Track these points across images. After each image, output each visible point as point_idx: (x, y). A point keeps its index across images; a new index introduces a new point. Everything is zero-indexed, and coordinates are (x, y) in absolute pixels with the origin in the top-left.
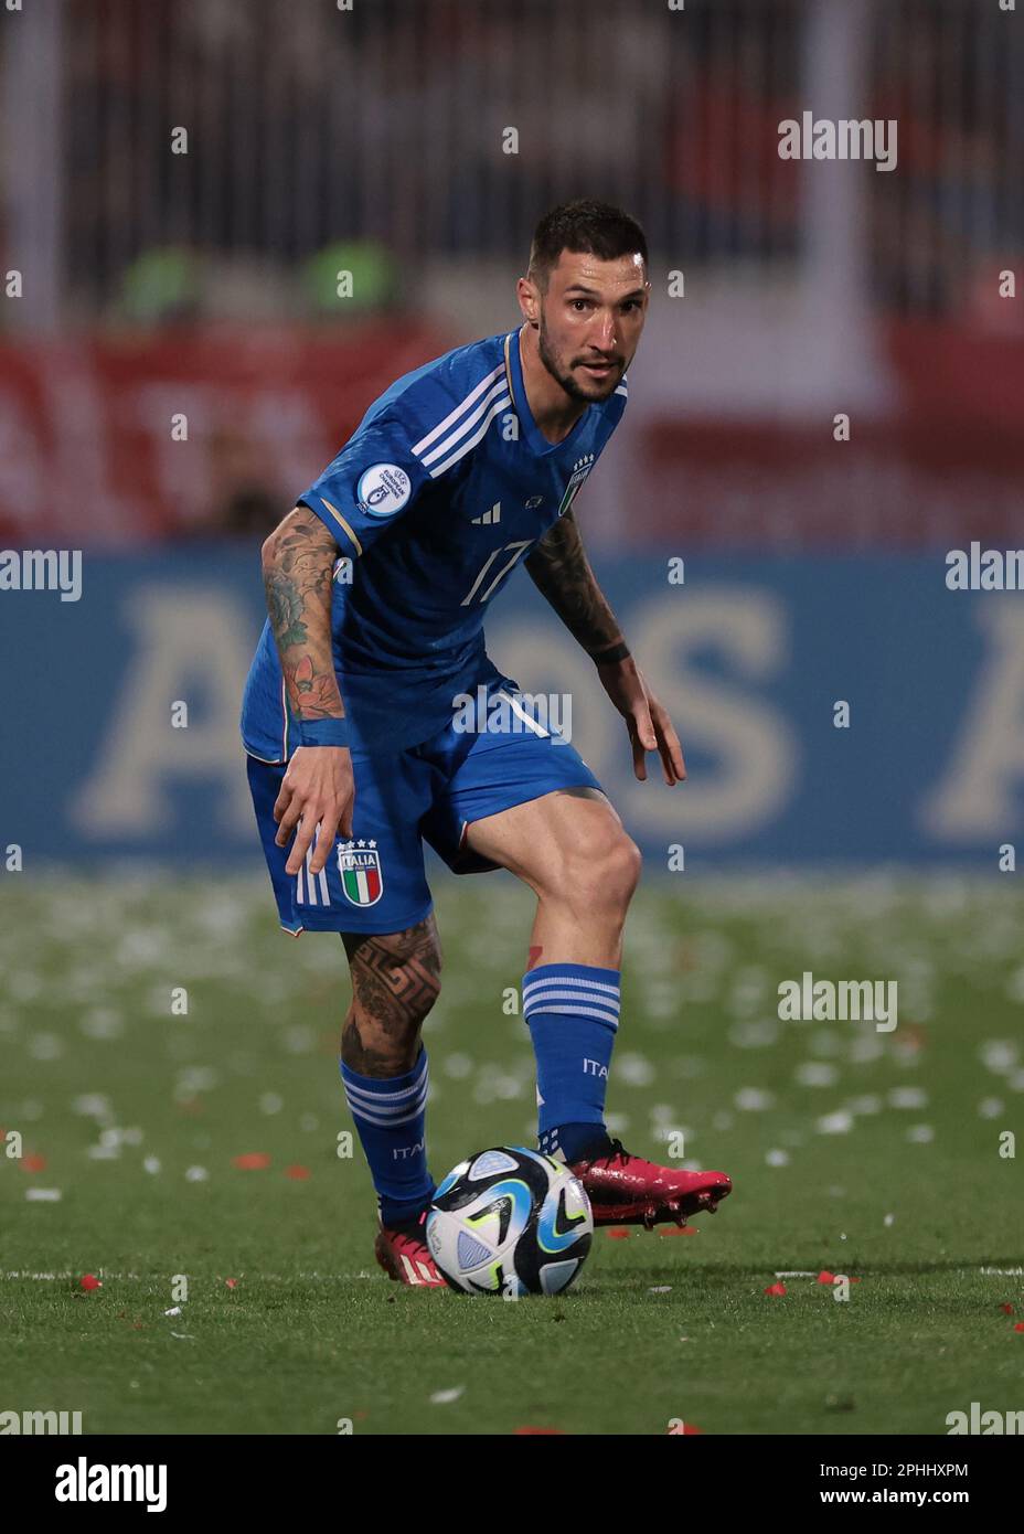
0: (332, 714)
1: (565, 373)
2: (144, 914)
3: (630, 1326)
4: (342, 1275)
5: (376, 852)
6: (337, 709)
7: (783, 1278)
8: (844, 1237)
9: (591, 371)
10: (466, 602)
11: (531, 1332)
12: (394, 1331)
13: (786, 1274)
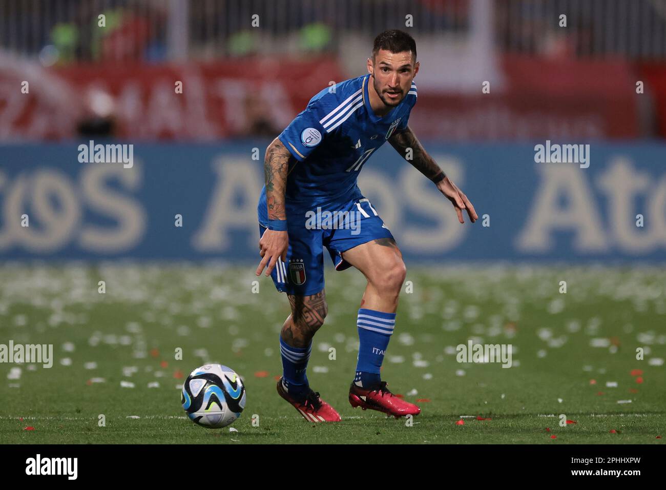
0: (280, 218)
1: (382, 95)
2: (220, 281)
3: (405, 437)
4: (296, 417)
5: (303, 264)
6: (281, 217)
7: (463, 418)
8: (486, 403)
9: (390, 95)
10: (349, 170)
11: (367, 438)
12: (315, 438)
13: (464, 417)
